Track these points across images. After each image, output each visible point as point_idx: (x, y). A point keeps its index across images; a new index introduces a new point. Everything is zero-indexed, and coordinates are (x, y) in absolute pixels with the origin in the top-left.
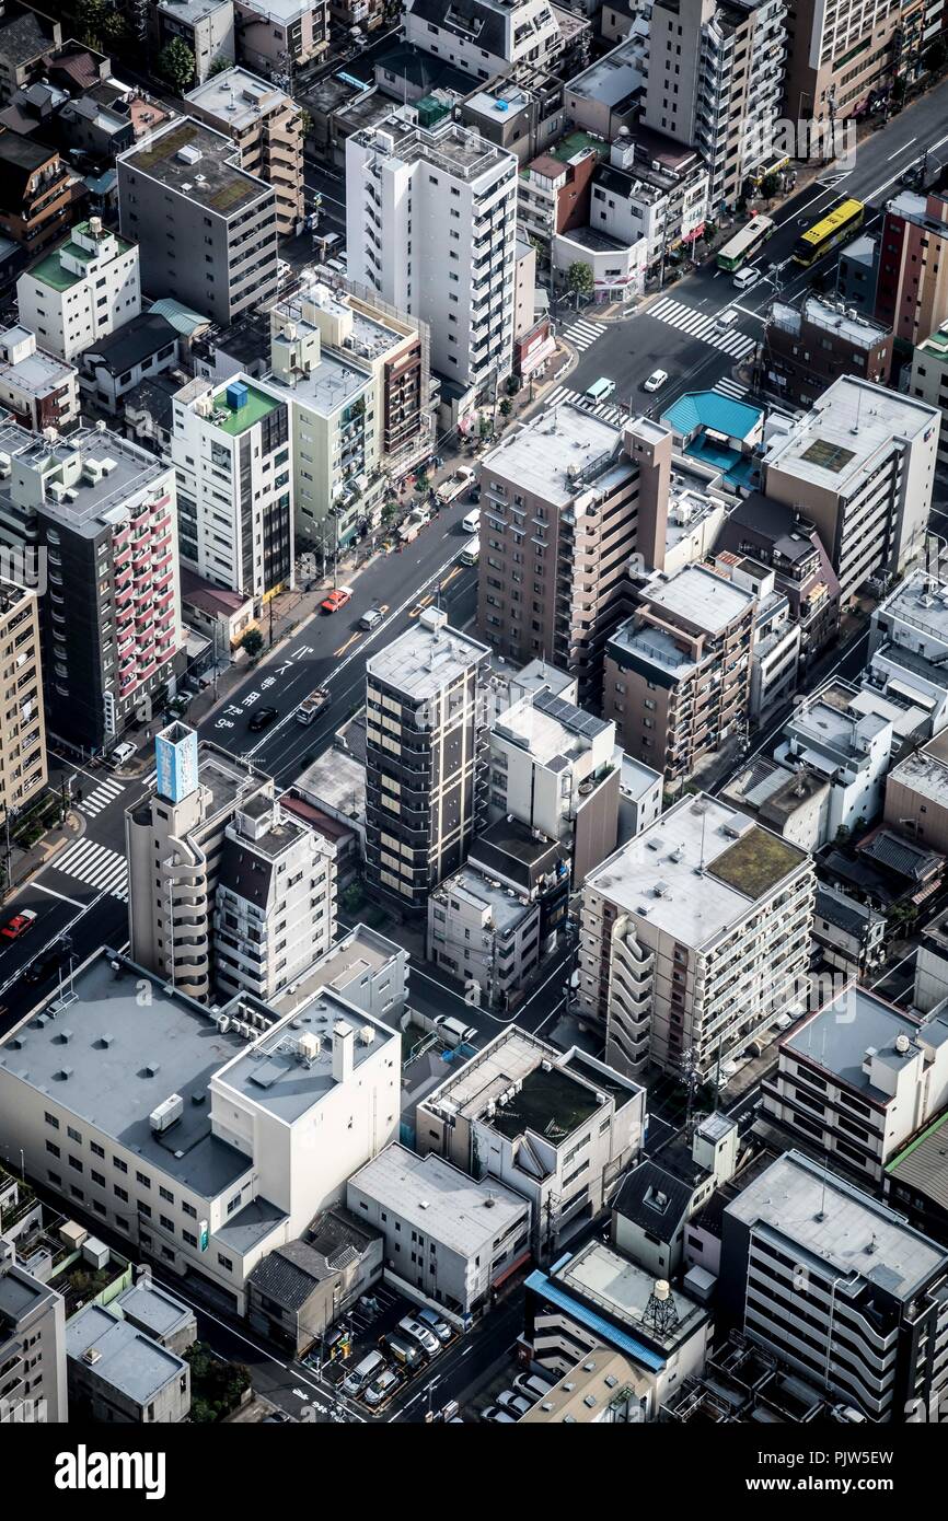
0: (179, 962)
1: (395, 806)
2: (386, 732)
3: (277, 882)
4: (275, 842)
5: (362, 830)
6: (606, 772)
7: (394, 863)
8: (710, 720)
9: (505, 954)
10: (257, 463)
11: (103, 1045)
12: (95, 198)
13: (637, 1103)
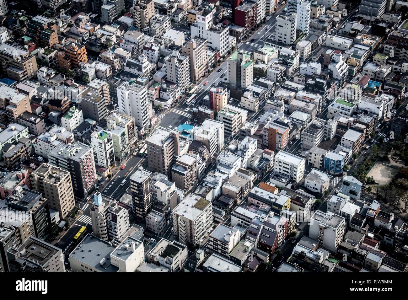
0: (102, 234)
1: (138, 202)
2: (135, 189)
3: (118, 218)
4: (117, 211)
5: (132, 207)
6: (174, 192)
7: (139, 212)
8: (191, 180)
9: (160, 226)
10: (107, 145)
11: (90, 251)
12: (74, 103)
13: (186, 249)
